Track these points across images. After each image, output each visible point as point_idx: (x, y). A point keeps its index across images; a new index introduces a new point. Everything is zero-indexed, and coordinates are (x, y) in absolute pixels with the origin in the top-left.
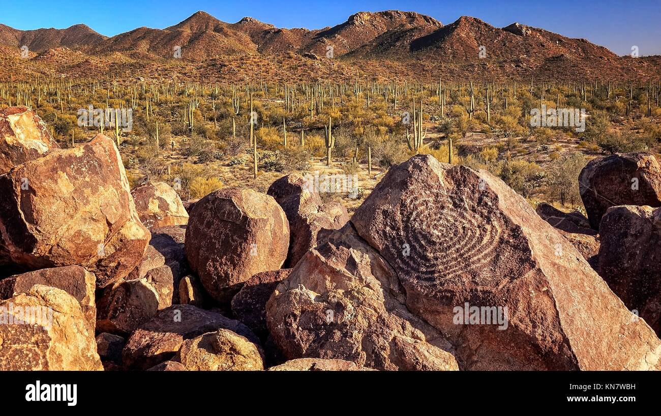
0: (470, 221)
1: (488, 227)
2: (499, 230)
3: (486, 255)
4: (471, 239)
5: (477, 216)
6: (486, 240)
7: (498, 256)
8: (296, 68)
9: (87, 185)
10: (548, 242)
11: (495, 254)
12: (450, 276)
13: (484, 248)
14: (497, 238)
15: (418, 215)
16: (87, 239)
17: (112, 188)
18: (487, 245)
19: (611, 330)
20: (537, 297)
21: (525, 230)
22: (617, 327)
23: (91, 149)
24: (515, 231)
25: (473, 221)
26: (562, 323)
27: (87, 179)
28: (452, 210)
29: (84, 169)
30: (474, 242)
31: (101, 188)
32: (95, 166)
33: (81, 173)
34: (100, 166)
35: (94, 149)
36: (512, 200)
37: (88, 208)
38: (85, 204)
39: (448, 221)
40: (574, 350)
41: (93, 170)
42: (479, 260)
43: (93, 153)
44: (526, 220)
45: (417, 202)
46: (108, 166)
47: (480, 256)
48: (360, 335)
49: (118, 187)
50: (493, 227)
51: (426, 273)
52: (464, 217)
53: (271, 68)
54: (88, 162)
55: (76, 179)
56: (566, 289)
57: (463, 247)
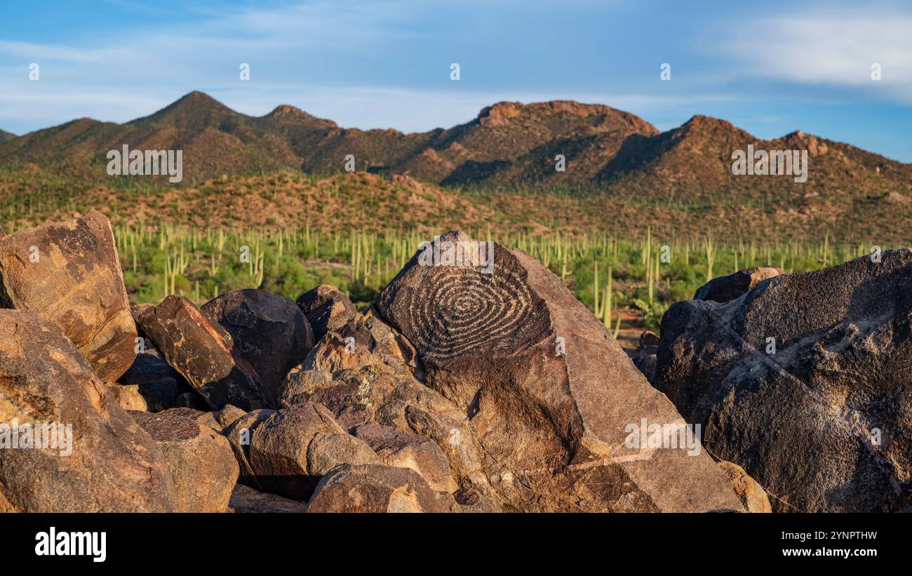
0: (496, 297)
1: (514, 302)
2: (525, 305)
3: (507, 328)
4: (494, 314)
5: (504, 291)
6: (509, 314)
7: (519, 328)
8: (375, 204)
9: (81, 260)
10: (576, 319)
11: (515, 328)
12: (469, 347)
13: (506, 321)
14: (521, 312)
15: (443, 293)
16: (79, 322)
17: (107, 269)
18: (510, 319)
19: (626, 401)
20: (549, 362)
21: (551, 305)
22: (634, 399)
23: (85, 224)
24: (540, 304)
25: (499, 296)
26: (571, 386)
27: (81, 255)
28: (479, 286)
29: (78, 244)
30: (497, 316)
31: (96, 266)
32: (89, 242)
33: (75, 248)
34: (95, 243)
35: (88, 224)
36: (545, 278)
37: (81, 286)
38: (79, 282)
39: (473, 296)
40: (580, 411)
41: (88, 246)
42: (499, 332)
43: (87, 228)
44: (555, 297)
45: (444, 279)
46: (103, 245)
47: (501, 329)
48: (374, 407)
49: (113, 268)
50: (519, 302)
51: (446, 347)
52: (490, 293)
53: (327, 203)
54: (82, 237)
55: (70, 253)
56: (582, 358)
57: (486, 321)
